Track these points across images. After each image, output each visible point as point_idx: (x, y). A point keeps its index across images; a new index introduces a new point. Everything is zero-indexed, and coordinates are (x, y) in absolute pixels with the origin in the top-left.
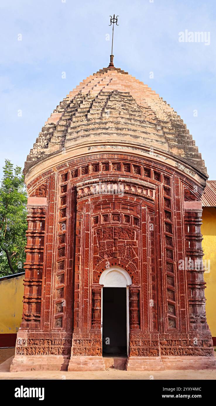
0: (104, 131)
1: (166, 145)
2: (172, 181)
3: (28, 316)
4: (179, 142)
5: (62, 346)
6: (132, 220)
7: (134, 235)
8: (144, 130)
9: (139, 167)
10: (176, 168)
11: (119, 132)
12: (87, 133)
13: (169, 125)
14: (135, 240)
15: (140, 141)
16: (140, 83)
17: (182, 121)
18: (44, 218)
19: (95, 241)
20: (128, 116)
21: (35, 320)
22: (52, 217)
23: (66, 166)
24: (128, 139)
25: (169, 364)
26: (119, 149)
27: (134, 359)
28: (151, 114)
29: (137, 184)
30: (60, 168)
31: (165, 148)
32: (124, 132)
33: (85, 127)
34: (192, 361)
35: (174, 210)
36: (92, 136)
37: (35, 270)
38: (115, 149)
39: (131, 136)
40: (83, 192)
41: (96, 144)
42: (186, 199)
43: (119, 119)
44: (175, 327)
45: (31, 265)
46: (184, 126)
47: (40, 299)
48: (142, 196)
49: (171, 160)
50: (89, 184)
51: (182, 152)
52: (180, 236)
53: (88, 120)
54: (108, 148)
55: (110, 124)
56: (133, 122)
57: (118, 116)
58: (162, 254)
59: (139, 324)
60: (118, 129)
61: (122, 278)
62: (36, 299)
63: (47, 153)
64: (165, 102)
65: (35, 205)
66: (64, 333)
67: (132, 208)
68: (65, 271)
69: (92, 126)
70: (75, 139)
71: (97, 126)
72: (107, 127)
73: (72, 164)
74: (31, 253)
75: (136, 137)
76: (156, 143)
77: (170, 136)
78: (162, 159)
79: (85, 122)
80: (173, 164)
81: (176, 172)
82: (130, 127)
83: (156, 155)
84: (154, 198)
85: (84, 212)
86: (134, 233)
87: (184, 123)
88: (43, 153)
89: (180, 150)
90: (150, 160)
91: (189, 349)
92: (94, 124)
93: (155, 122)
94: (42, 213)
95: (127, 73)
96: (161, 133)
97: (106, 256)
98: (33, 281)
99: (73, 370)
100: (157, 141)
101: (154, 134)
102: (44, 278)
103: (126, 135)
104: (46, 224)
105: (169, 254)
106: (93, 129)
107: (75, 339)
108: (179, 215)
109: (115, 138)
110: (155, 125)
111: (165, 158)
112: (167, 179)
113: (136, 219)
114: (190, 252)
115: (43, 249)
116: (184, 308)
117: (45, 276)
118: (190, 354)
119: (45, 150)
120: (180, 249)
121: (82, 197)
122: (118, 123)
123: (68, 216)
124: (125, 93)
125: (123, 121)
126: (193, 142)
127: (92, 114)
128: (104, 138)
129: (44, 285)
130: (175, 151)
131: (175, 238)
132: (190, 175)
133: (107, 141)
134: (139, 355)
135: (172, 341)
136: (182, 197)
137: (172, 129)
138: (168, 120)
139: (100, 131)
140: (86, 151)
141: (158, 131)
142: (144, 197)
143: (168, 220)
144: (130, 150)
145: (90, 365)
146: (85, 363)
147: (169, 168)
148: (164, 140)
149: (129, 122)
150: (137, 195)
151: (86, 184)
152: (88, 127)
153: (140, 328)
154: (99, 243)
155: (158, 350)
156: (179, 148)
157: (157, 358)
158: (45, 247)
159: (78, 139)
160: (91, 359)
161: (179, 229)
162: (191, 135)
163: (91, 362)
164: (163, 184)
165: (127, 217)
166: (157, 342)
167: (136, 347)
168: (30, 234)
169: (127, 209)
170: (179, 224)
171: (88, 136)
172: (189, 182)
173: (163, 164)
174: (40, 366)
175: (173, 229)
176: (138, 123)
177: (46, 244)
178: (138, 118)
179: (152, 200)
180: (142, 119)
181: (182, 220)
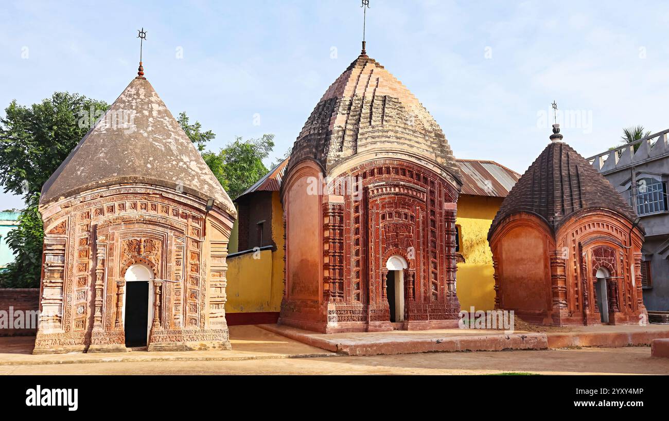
0: (387, 139)
1: (434, 155)
2: (437, 186)
3: (333, 293)
4: (442, 151)
5: (361, 315)
6: (409, 217)
7: (410, 230)
8: (416, 139)
9: (412, 172)
10: (441, 175)
11: (398, 140)
12: (373, 140)
13: (433, 135)
14: (411, 234)
15: (414, 150)
16: (399, 83)
17: (441, 130)
18: (342, 213)
19: (383, 234)
20: (403, 126)
21: (339, 296)
22: (349, 214)
23: (357, 169)
24: (406, 148)
25: (434, 325)
26: (399, 156)
27: (411, 322)
28: (420, 124)
29: (414, 188)
30: (353, 171)
31: (433, 157)
32: (402, 141)
33: (371, 134)
34: (448, 323)
35: (437, 210)
36: (378, 143)
37: (337, 257)
38: (395, 156)
39: (408, 145)
40: (373, 193)
41: (382, 151)
42: (446, 201)
43: (397, 128)
44: (437, 300)
45: (333, 253)
46: (443, 136)
47: (343, 280)
48: (417, 198)
49: (436, 168)
50: (378, 186)
51: (444, 160)
52: (441, 231)
53: (373, 127)
54: (391, 155)
55: (391, 132)
56: (407, 131)
57: (396, 124)
58: (429, 245)
59: (414, 298)
60: (397, 138)
61: (400, 263)
62: (339, 280)
63: (342, 156)
64: (425, 108)
65: (335, 202)
66: (362, 305)
67: (409, 207)
68: (360, 257)
69: (376, 134)
70: (365, 145)
71: (380, 134)
72: (389, 135)
73: (362, 167)
74: (333, 242)
75: (412, 146)
76: (426, 152)
77: (435, 146)
78: (430, 166)
79: (371, 129)
80: (439, 171)
81: (440, 177)
82: (406, 136)
83: (426, 162)
84: (425, 200)
85: (374, 210)
86: (410, 228)
87: (443, 133)
88: (338, 156)
89: (442, 160)
90: (421, 167)
91: (446, 315)
92: (378, 132)
93: (423, 132)
94: (340, 209)
95: (382, 67)
96: (429, 143)
97: (391, 246)
98: (336, 266)
99: (372, 331)
100: (427, 151)
101: (424, 144)
102: (344, 263)
103: (404, 144)
104: (344, 219)
105: (433, 245)
106: (378, 137)
107: (371, 309)
108: (441, 213)
109: (395, 146)
110: (425, 135)
111: (432, 166)
112: (432, 183)
113: (412, 217)
114: (447, 243)
115: (342, 240)
116: (443, 286)
117: (346, 261)
118: (446, 319)
119: (340, 153)
120: (441, 241)
121: (373, 197)
122: (396, 132)
123: (361, 212)
124: (395, 98)
125: (400, 129)
126: (451, 152)
127: (374, 121)
128: (387, 146)
129: (345, 269)
130: (439, 160)
131: (438, 232)
132: (450, 181)
133: (390, 149)
134: (415, 320)
135: (435, 309)
136: (443, 199)
137: (436, 139)
138: (432, 130)
139: (384, 139)
140: (373, 156)
141: (426, 141)
142: (418, 199)
143: (432, 217)
144: (407, 158)
145: (383, 327)
146: (380, 326)
147: (435, 175)
148: (431, 150)
149: (404, 131)
150: (413, 197)
151: (376, 186)
152: (374, 134)
153: (415, 300)
154: (386, 236)
155: (427, 316)
156: (442, 157)
157: (427, 321)
158: (344, 238)
159: (367, 145)
160: (383, 323)
161: (441, 225)
162: (449, 145)
163: (384, 325)
164: (429, 188)
165: (406, 215)
166: (426, 310)
167: (413, 314)
168: (331, 227)
169: (405, 208)
170: (441, 220)
171: (375, 143)
172: (448, 187)
173: (430, 171)
174: (347, 329)
175: (437, 225)
176: (411, 133)
177: (345, 235)
178: (410, 128)
179: (424, 202)
180: (414, 129)
181: (443, 218)
